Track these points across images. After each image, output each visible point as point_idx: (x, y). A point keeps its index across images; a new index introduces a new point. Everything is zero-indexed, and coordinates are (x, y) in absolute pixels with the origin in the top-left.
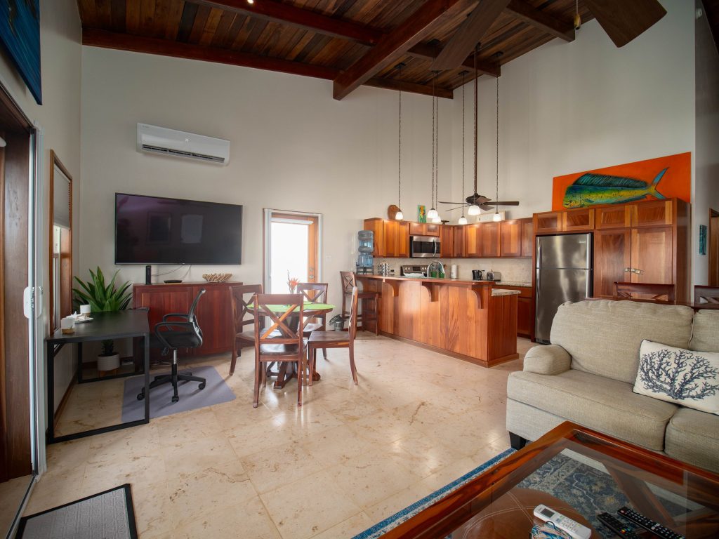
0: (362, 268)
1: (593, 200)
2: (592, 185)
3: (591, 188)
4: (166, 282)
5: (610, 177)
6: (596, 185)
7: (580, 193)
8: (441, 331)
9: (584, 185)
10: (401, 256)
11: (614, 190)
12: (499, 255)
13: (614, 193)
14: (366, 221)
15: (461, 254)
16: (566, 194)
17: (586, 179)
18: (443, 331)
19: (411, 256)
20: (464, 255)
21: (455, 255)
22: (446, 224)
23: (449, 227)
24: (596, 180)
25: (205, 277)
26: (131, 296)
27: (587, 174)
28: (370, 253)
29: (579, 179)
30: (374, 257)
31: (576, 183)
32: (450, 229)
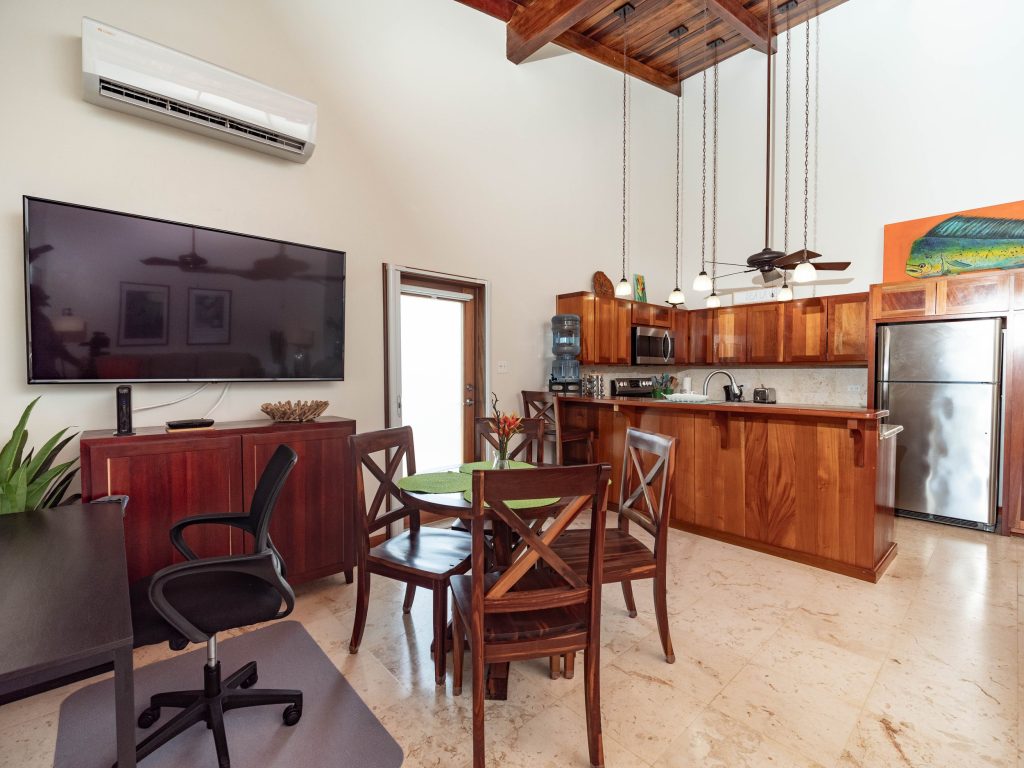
0: (559, 384)
1: (968, 262)
2: (965, 236)
3: (962, 241)
4: (172, 426)
5: (1002, 221)
6: (976, 237)
7: (942, 251)
8: (748, 504)
9: (947, 236)
10: (621, 363)
11: (1013, 243)
12: (780, 360)
13: (1012, 249)
14: (560, 297)
16: (912, 252)
17: (954, 226)
18: (754, 505)
19: (634, 363)
21: (693, 361)
24: (975, 227)
25: (267, 410)
26: (78, 464)
27: (956, 217)
28: (577, 357)
29: (938, 226)
30: (581, 363)
31: (932, 233)
32: (684, 316)
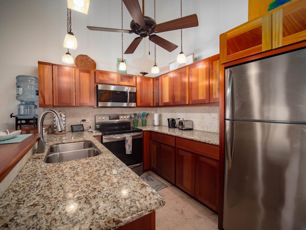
12: (187, 103)
15: (159, 103)
19: (97, 105)
20: (160, 105)
21: (155, 105)
22: (146, 75)
23: (149, 79)
32: (150, 80)
